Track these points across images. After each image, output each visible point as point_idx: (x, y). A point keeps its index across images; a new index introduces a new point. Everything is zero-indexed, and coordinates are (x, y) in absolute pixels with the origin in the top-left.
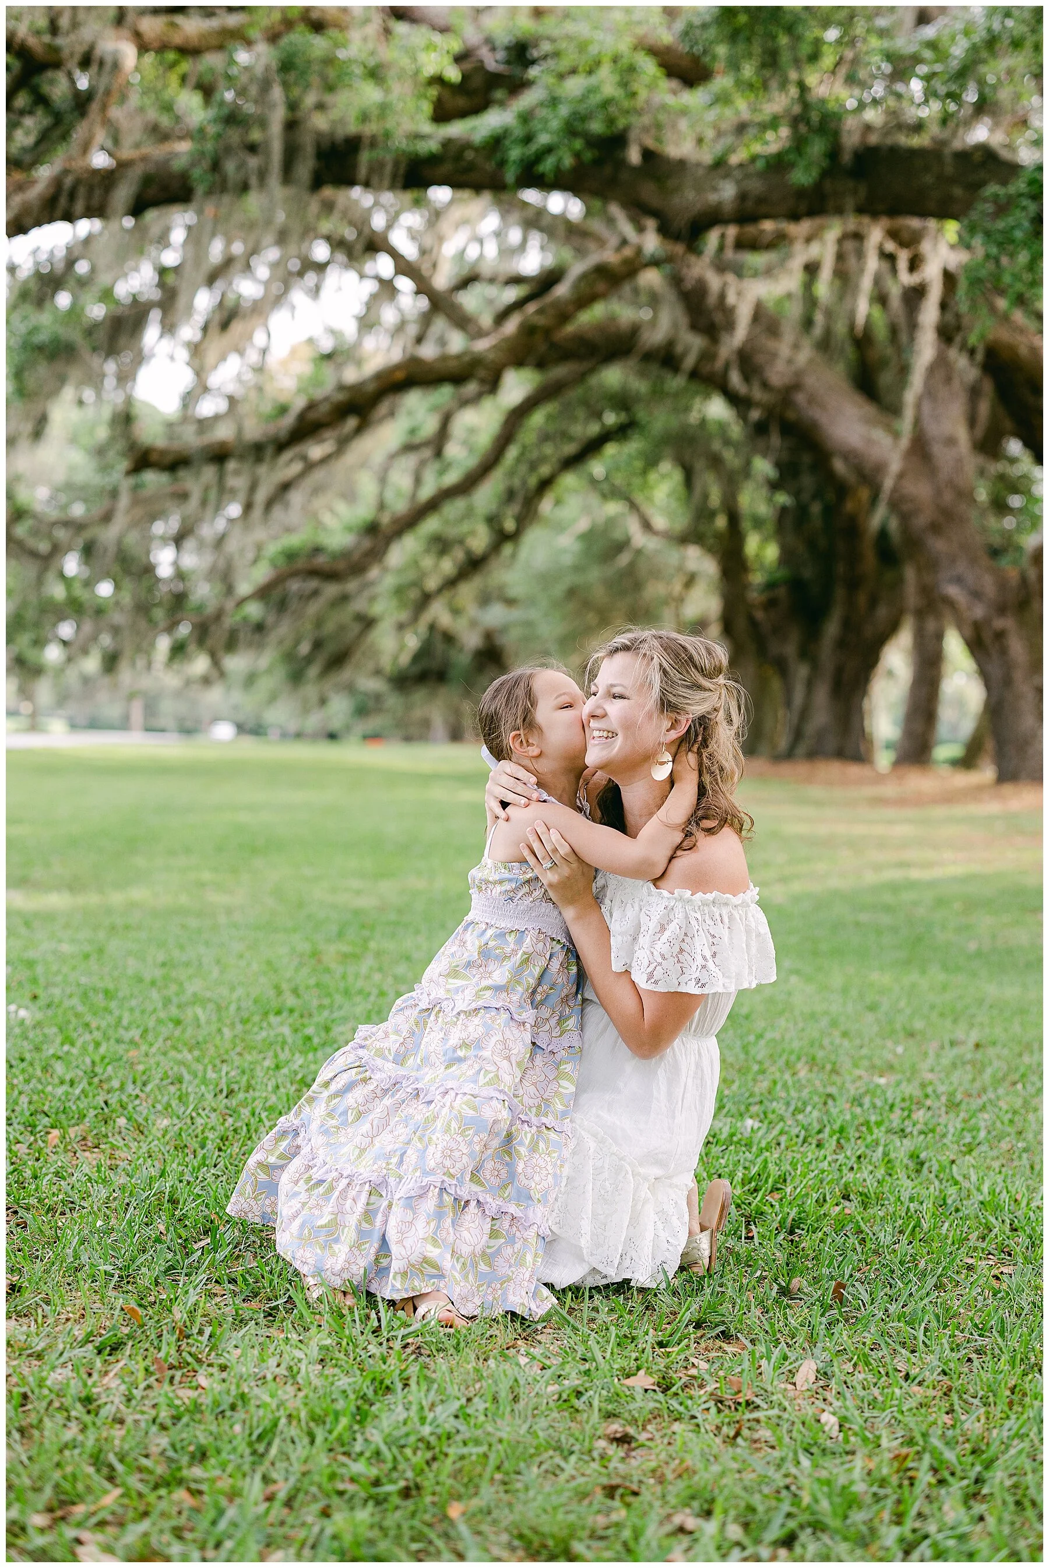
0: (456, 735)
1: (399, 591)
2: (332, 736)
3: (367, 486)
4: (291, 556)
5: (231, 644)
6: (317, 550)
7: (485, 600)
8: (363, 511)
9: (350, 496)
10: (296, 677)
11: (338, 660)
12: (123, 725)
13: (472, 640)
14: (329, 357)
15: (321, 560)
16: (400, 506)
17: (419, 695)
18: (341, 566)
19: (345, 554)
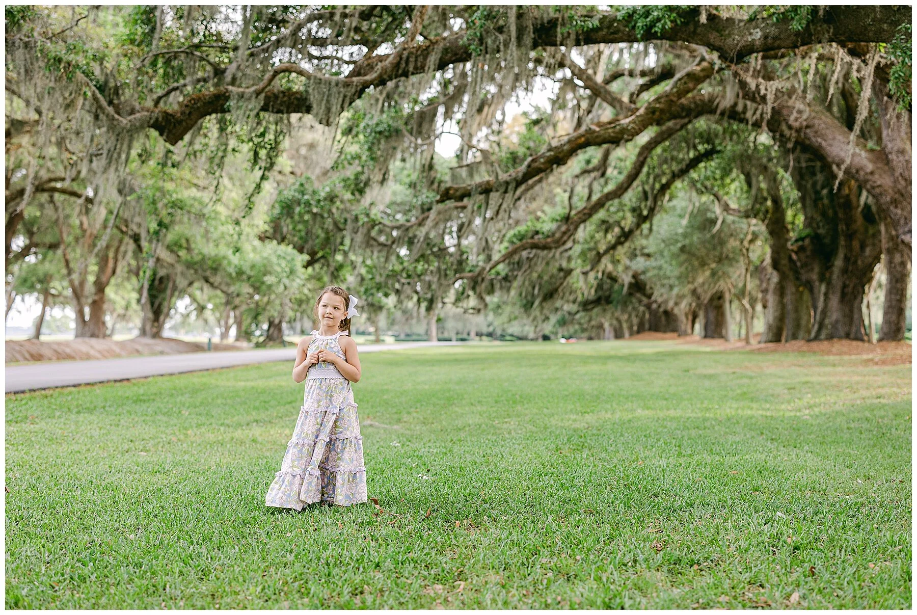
0: (618, 335)
1: (583, 254)
2: (546, 338)
3: (562, 196)
4: (521, 237)
5: (491, 290)
6: (537, 233)
7: (633, 256)
8: (560, 211)
9: (551, 201)
10: (528, 306)
11: (550, 295)
12: (427, 337)
13: (626, 279)
14: (536, 122)
15: (538, 238)
16: (580, 204)
17: (595, 312)
18: (550, 240)
19: (552, 234)
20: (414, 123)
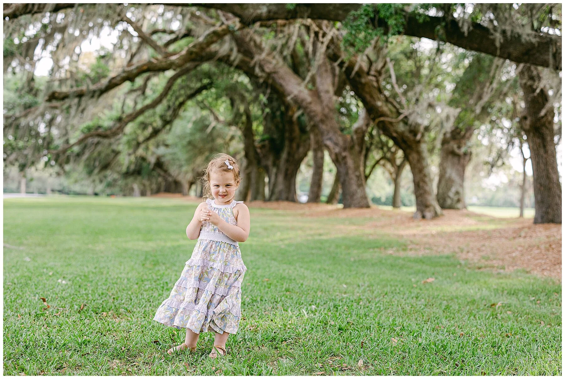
0: (143, 194)
1: (129, 142)
2: (96, 194)
3: (117, 104)
4: (89, 129)
5: (68, 161)
6: (99, 127)
7: (158, 146)
8: (115, 114)
9: (111, 107)
10: (90, 173)
11: (106, 167)
12: (18, 191)
13: (152, 160)
14: (103, 57)
15: (100, 131)
16: (129, 111)
17: (130, 180)
18: (108, 132)
19: (110, 129)
20: (23, 50)
